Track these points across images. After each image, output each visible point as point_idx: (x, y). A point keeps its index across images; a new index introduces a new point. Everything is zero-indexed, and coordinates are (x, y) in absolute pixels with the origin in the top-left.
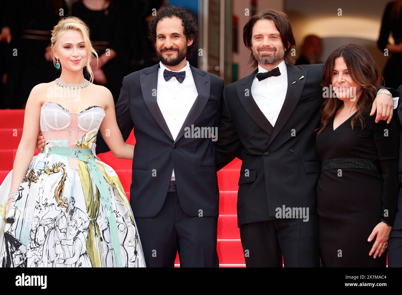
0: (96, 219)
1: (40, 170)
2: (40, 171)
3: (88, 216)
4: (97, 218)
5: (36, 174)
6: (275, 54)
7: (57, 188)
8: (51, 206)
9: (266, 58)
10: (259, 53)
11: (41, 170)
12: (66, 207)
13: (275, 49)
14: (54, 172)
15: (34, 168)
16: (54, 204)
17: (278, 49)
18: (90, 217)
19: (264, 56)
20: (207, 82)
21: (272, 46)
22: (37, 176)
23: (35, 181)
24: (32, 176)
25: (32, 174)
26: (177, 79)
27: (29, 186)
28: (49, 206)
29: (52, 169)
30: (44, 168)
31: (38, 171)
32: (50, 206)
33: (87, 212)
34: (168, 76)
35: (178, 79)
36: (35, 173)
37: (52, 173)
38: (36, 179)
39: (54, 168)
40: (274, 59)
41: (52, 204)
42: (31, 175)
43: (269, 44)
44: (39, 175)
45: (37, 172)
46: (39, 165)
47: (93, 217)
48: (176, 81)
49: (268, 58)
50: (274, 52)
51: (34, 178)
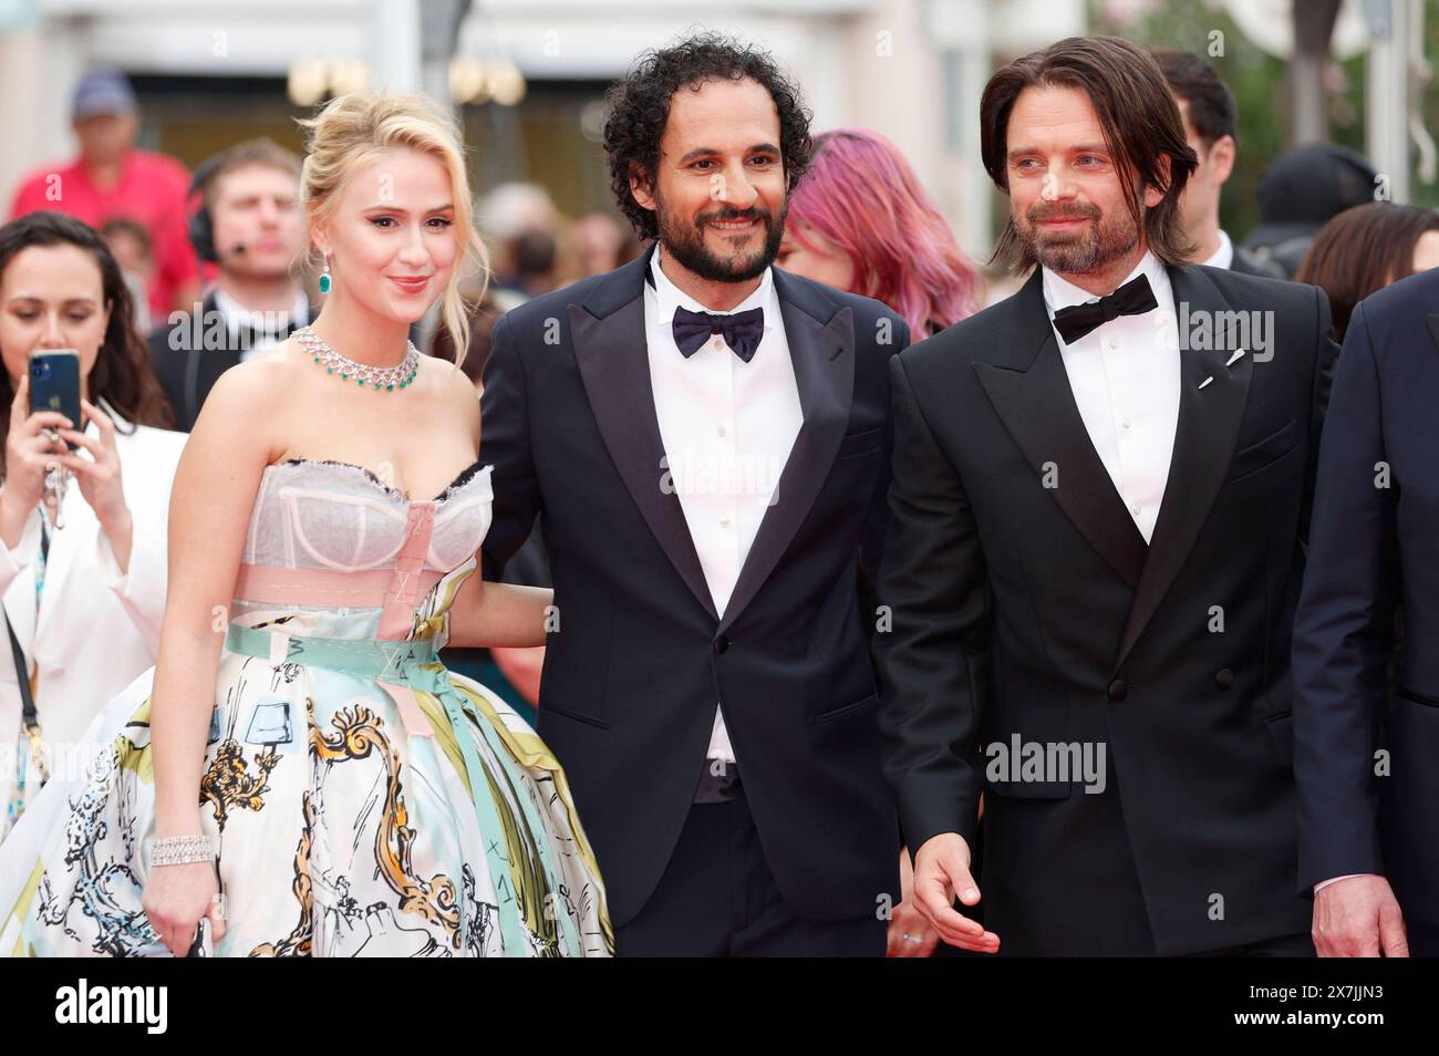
0: (554, 939)
1: (266, 744)
2: (269, 749)
3: (529, 934)
4: (557, 937)
5: (253, 769)
6: (1095, 230)
7: (383, 831)
8: (373, 914)
9: (1060, 252)
10: (1034, 229)
11: (274, 745)
12: (450, 923)
13: (1094, 213)
14: (350, 754)
15: (238, 736)
16: (384, 906)
17: (1106, 210)
18: (535, 936)
19: (1052, 243)
20: (841, 350)
21: (1083, 199)
22: (256, 776)
23: (253, 800)
24: (234, 781)
25: (233, 769)
26: (728, 344)
27: (221, 818)
28: (364, 914)
29: (337, 738)
30: (283, 733)
31: (259, 750)
32: (369, 913)
33: (525, 920)
34: (690, 332)
35: (732, 344)
36: (245, 765)
37: (342, 755)
38: (255, 790)
39: (345, 731)
40: (1097, 250)
41: (376, 905)
42: (227, 771)
43: (1069, 191)
44: (268, 770)
45: (257, 756)
46: (261, 722)
47: (546, 935)
48: (727, 352)
49: (1068, 252)
50: (1089, 223)
51: (245, 789)
